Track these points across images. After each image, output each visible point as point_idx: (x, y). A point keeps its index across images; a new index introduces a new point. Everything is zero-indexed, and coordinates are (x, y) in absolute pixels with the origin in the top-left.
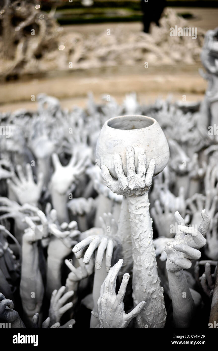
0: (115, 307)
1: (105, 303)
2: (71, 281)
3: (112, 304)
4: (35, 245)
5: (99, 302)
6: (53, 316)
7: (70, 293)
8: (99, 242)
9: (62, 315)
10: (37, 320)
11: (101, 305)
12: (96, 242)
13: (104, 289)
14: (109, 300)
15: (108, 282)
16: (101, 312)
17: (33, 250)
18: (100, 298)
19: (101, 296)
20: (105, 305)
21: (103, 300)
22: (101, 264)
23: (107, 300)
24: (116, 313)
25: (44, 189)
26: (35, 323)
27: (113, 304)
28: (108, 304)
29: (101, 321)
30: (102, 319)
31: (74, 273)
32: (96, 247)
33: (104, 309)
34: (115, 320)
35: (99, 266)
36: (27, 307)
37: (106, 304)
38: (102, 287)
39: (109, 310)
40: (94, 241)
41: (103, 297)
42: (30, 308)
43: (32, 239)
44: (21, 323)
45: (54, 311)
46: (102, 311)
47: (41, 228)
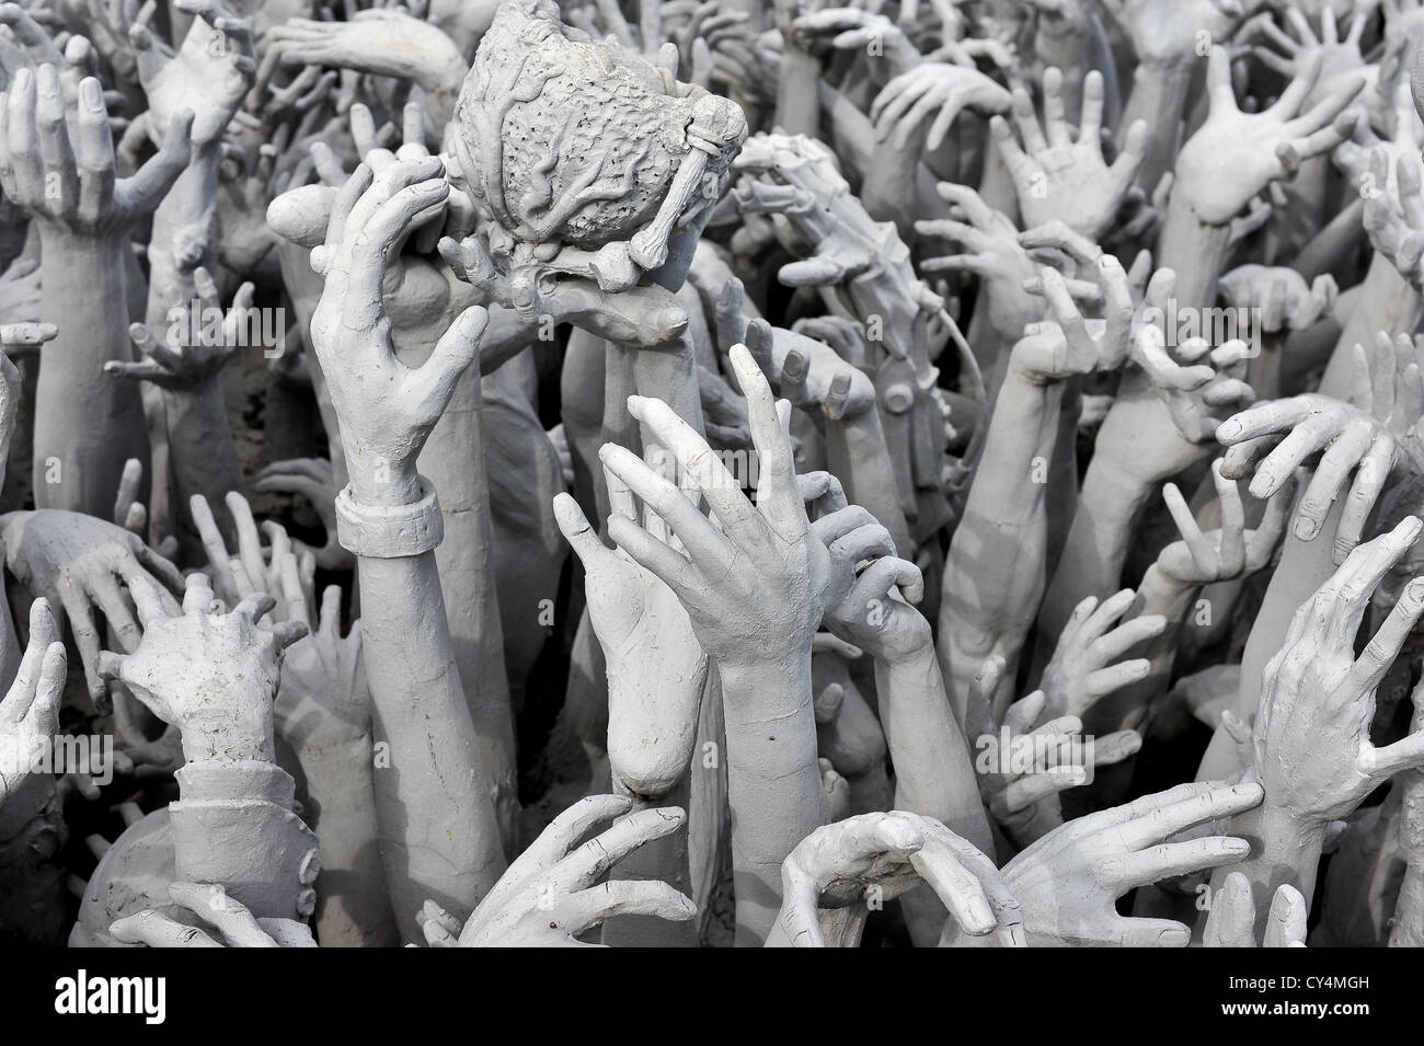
0: (1335, 703)
1: (1297, 678)
2: (1168, 575)
3: (1325, 689)
4: (1056, 393)
5: (1271, 667)
6: (1055, 694)
7: (1151, 624)
8: (1334, 431)
9: (1094, 700)
10: (994, 684)
11: (1277, 681)
12: (1324, 427)
13: (1306, 623)
14: (1319, 670)
15: (1334, 595)
16: (1271, 713)
17: (1042, 410)
18: (1281, 654)
19: (1286, 648)
20: (1294, 688)
21: (1294, 667)
22: (1320, 517)
23: (1307, 667)
24: (1332, 732)
25: (1137, 191)
26: (984, 694)
27: (1331, 690)
28: (1307, 684)
29: (1258, 748)
30: (1263, 742)
31: (1190, 546)
32: (1320, 446)
33: (1284, 700)
34: (1319, 756)
35: (1311, 528)
36: (957, 637)
37: (1300, 684)
38: (1299, 613)
39: (1307, 710)
40: (1314, 419)
41: (1294, 651)
42: (969, 645)
43: (1047, 364)
44: (933, 669)
45: (1065, 679)
46: (1276, 707)
47: (1097, 330)
